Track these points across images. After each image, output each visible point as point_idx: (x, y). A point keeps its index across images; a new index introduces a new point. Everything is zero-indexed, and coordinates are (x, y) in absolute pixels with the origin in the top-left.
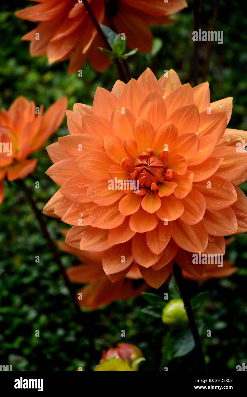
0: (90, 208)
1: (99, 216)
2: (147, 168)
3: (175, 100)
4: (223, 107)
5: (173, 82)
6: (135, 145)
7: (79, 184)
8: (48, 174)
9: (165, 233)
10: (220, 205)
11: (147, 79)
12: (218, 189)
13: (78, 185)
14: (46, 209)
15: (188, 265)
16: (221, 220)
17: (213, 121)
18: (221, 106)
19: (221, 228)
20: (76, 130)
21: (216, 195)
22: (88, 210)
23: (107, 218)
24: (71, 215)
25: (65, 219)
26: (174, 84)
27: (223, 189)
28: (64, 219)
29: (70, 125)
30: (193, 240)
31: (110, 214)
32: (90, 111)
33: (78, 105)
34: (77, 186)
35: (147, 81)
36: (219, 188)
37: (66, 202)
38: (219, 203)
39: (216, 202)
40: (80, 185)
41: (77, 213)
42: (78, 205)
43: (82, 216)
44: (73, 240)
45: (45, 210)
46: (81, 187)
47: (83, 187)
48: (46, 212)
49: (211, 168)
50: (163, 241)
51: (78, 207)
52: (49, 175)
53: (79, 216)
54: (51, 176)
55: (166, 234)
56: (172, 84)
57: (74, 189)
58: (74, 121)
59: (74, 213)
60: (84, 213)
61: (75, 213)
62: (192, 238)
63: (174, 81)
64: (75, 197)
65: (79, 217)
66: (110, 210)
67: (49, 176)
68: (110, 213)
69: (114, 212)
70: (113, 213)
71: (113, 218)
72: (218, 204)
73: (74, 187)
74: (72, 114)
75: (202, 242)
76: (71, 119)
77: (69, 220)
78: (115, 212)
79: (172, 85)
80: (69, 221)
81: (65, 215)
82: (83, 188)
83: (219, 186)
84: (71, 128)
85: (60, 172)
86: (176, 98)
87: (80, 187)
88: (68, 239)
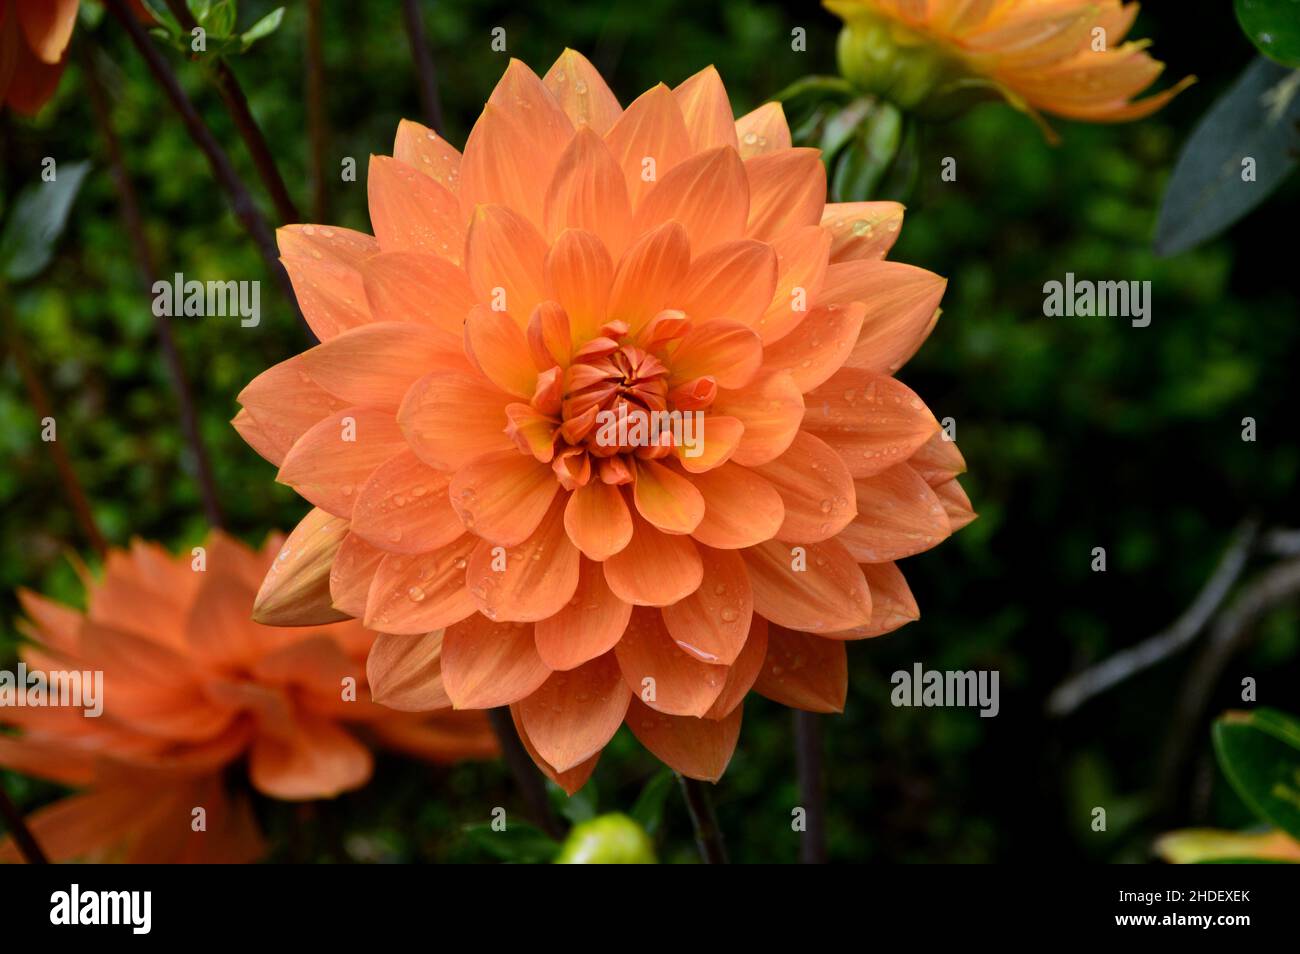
0: (437, 566)
1: (493, 583)
2: (627, 390)
3: (630, 146)
4: (758, 142)
5: (583, 91)
6: (562, 320)
7: (396, 491)
8: (285, 483)
9: (720, 589)
10: (874, 457)
11: (517, 98)
12: (850, 406)
13: (395, 495)
14: (265, 602)
15: (782, 681)
16: (879, 508)
17: (774, 191)
18: (749, 138)
19: (889, 536)
20: (328, 315)
21: (847, 429)
22: (432, 574)
23: (520, 586)
24: (387, 604)
25: (376, 619)
26: (591, 96)
27: (868, 404)
28: (372, 622)
29: (306, 303)
30: (811, 593)
31: (526, 569)
32: (334, 244)
33: (291, 231)
34: (392, 499)
35: (520, 103)
36: (853, 405)
37: (354, 565)
38: (868, 454)
39: (852, 453)
40: (399, 495)
41: (402, 589)
42: (398, 565)
43: (422, 597)
44: (393, 685)
45: (259, 609)
46: (406, 502)
47: (410, 500)
48: (267, 614)
49: (815, 344)
50: (725, 618)
51: (398, 572)
52: (288, 485)
53: (411, 600)
54: (297, 489)
55: (724, 593)
56: (585, 96)
57: (387, 513)
58: (315, 285)
59: (393, 594)
60: (424, 585)
61: (397, 595)
62: (804, 587)
63: (587, 86)
64: (398, 539)
65: (413, 605)
66: (520, 557)
67: (291, 488)
68: (523, 564)
69: (531, 559)
70: (533, 563)
71: (539, 581)
72: (865, 458)
73: (384, 505)
74: (302, 266)
75: (846, 593)
76: (304, 282)
77: (386, 621)
78: (537, 557)
79: (582, 102)
80: (389, 622)
81: (370, 606)
82: (411, 504)
83: (848, 398)
84: (312, 314)
85: (315, 469)
86: (631, 142)
87: (401, 501)
88: (377, 687)
